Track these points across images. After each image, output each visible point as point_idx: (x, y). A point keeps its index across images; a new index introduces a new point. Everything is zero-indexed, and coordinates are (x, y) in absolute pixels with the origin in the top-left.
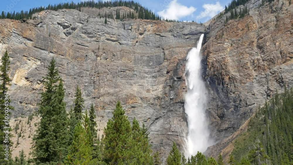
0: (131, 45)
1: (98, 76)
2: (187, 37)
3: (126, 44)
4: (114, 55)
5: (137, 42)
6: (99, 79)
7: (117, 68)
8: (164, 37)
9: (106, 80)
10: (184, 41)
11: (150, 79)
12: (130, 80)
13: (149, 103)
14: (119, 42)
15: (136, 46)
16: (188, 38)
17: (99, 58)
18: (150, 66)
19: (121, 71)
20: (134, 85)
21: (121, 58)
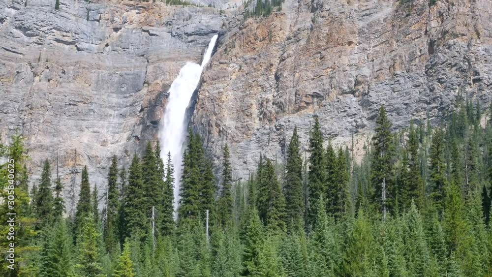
0: (96, 51)
1: (31, 114)
2: (190, 39)
3: (87, 49)
4: (64, 73)
5: (107, 45)
6: (31, 119)
7: (64, 97)
8: (153, 37)
9: (42, 121)
10: (185, 46)
11: (116, 120)
12: (82, 120)
13: (99, 165)
14: (76, 46)
15: (105, 54)
16: (191, 41)
17: (37, 78)
18: (122, 93)
19: (70, 104)
20: (86, 130)
21: (73, 79)
